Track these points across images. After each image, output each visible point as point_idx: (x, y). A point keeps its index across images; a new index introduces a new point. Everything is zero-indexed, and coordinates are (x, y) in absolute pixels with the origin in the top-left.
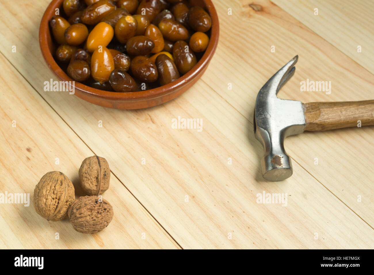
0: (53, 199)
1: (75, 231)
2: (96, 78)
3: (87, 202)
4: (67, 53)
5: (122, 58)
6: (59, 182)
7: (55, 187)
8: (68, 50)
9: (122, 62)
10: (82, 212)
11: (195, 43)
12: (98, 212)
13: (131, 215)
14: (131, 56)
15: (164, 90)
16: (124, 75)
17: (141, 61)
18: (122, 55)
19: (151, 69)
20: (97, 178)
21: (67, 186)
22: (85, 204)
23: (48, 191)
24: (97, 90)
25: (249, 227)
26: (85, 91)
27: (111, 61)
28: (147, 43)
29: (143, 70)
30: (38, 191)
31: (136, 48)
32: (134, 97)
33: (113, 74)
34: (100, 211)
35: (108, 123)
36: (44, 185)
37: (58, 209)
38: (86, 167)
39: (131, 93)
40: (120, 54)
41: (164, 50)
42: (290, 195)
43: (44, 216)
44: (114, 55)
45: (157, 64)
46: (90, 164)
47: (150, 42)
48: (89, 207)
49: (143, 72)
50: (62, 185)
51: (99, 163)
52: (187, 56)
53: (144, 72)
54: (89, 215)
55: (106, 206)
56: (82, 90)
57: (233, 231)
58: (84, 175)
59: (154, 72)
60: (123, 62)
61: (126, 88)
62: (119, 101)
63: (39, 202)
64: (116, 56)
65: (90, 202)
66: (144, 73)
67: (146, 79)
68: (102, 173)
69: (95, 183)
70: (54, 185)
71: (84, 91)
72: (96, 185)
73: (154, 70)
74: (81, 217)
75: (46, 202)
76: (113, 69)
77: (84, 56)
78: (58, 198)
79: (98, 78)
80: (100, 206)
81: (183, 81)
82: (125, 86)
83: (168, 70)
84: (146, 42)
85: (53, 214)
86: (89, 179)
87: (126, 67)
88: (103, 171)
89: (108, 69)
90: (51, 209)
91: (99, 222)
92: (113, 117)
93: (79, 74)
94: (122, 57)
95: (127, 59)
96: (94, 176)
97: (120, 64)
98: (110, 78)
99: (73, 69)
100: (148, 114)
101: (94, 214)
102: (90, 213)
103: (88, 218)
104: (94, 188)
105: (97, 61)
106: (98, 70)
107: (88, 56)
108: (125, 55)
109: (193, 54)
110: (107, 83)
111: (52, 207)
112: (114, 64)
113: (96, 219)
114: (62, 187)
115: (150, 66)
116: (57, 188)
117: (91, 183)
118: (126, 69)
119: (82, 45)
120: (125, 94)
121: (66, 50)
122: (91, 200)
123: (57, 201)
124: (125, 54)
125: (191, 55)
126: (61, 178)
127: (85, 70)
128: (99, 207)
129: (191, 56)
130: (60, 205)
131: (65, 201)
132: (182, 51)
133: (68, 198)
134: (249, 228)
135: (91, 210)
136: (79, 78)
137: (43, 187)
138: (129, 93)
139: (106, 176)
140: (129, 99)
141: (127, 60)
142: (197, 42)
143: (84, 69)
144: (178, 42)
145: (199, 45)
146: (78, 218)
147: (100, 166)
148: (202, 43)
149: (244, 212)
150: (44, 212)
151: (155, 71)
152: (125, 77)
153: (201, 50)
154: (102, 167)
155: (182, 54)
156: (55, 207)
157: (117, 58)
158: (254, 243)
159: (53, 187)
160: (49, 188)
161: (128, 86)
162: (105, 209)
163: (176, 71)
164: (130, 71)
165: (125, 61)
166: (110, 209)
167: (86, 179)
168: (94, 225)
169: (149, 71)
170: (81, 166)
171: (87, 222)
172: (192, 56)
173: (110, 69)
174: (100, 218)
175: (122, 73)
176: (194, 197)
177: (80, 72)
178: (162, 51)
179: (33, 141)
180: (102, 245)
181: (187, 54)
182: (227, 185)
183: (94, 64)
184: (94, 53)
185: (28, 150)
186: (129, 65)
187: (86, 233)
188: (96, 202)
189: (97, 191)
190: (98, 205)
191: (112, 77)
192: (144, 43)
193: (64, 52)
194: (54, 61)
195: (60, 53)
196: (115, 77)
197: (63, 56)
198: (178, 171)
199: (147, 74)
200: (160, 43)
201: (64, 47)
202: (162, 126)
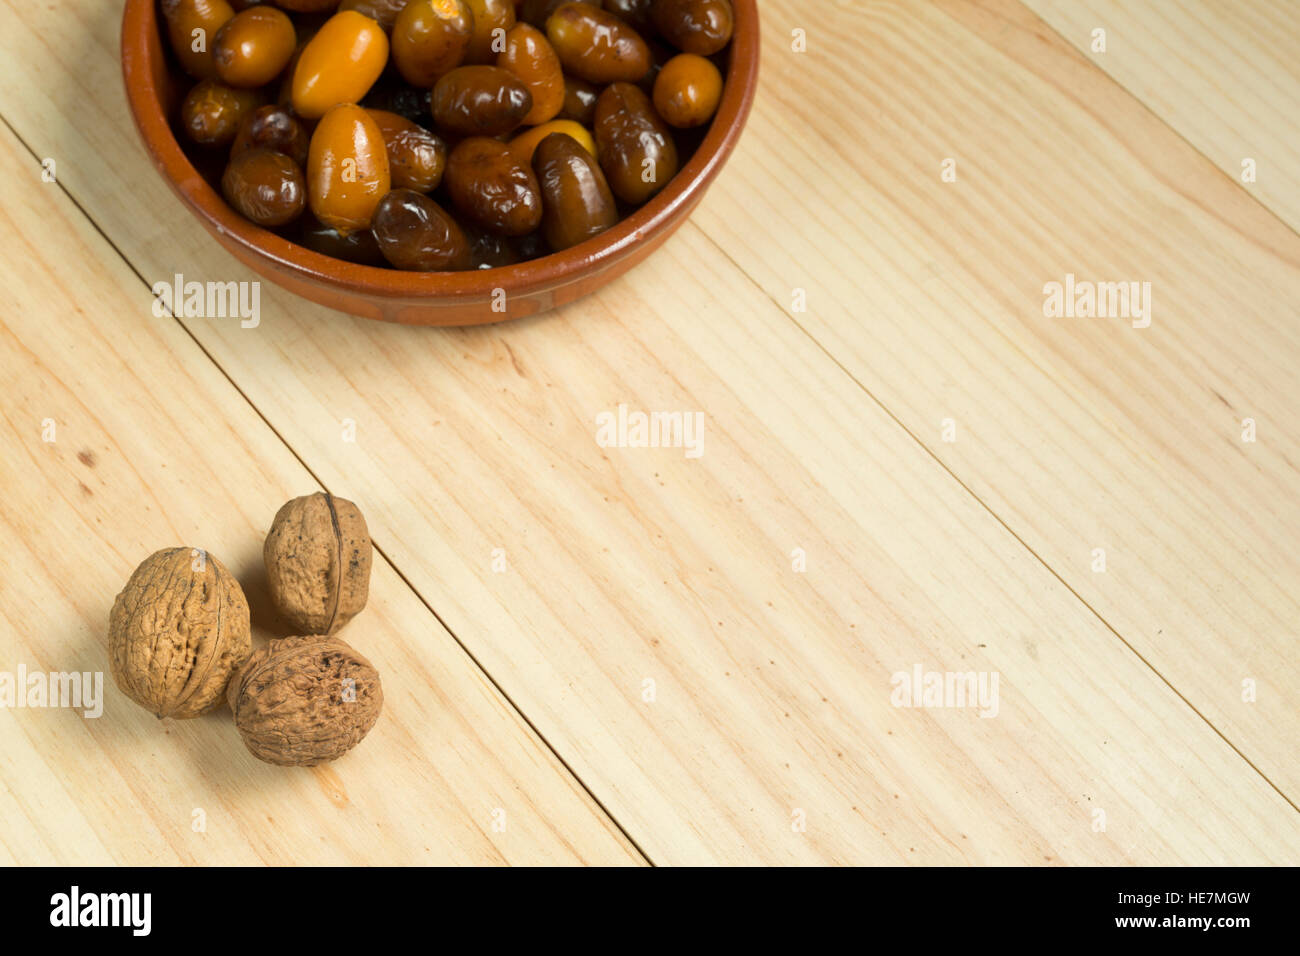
0: (179, 648)
1: (252, 758)
2: (325, 216)
3: (295, 664)
4: (221, 117)
5: (416, 145)
6: (198, 590)
7: (183, 606)
8: (224, 105)
9: (417, 161)
10: (280, 699)
11: (673, 97)
12: (332, 698)
14: (450, 137)
15: (563, 267)
16: (424, 212)
17: (483, 160)
18: (415, 135)
19: (520, 190)
20: (327, 575)
21: (224, 602)
22: (287, 669)
23: (160, 622)
24: (328, 260)
25: (842, 751)
26: (288, 263)
27: (379, 160)
28: (506, 95)
29: (489, 194)
30: (125, 618)
31: (467, 111)
32: (459, 292)
33: (387, 207)
34: (339, 694)
35: (365, 368)
36: (145, 598)
37: (194, 683)
38: (288, 535)
39: (446, 274)
40: (411, 130)
41: (564, 115)
42: (983, 646)
43: (144, 702)
44: (388, 137)
45: (538, 167)
46: (302, 523)
47: (517, 93)
48: (300, 680)
49: (489, 197)
50: (206, 600)
51: (335, 522)
52: (644, 144)
53: (492, 201)
54: (302, 709)
56: (276, 258)
57: (787, 766)
58: (283, 561)
59: (528, 201)
60: (420, 158)
61: (429, 257)
62: (404, 303)
63: (130, 657)
64: (397, 137)
65: (304, 661)
66: (495, 204)
67: (499, 224)
68: (346, 559)
69: (320, 592)
70: (179, 601)
71: (283, 261)
72: (324, 600)
73: (529, 193)
74: (275, 715)
75: (153, 657)
76: (385, 190)
77: (284, 134)
78: (194, 645)
79: (333, 218)
80: (337, 675)
81: (631, 238)
82: (428, 249)
83: (580, 192)
84: (502, 90)
85: (177, 697)
86: (299, 578)
87: (429, 178)
88: (347, 549)
89: (369, 187)
90: (169, 682)
91: (337, 731)
92: (382, 349)
93: (268, 204)
94: (416, 141)
95: (435, 147)
96: (316, 569)
97: (410, 168)
98: (375, 216)
99: (244, 184)
100: (503, 342)
101: (320, 704)
102: (303, 703)
103: (298, 717)
104: (318, 608)
105: (329, 156)
106: (331, 190)
107: (295, 132)
108: (427, 135)
109: (664, 137)
110: (363, 233)
111: (172, 675)
112: (387, 167)
113: (327, 722)
114: (209, 606)
115: (518, 177)
116: (190, 610)
117: (307, 590)
118: (429, 183)
119: (275, 87)
120: (424, 276)
121: (216, 104)
122: (307, 653)
123: (192, 655)
124: (428, 130)
125: (659, 137)
126: (203, 574)
127: (288, 188)
128: (336, 680)
129: (657, 142)
130: (201, 669)
131: (218, 654)
132: (626, 123)
133: (229, 643)
134: (840, 755)
135: (309, 691)
136: (265, 216)
137: (141, 606)
138: (439, 274)
139: (359, 568)
140: (443, 295)
141: (433, 152)
142: (680, 94)
143: (284, 186)
144: (614, 88)
145: (688, 105)
146: (262, 719)
147: (338, 533)
148: (697, 100)
149: (824, 700)
150: (146, 693)
151: (533, 198)
152: (430, 221)
153: (693, 121)
154: (344, 537)
155: (628, 134)
156: (185, 674)
157: (400, 146)
158: (854, 809)
159: (178, 609)
160: (162, 612)
161: (437, 251)
162: (358, 686)
163: (603, 198)
164: (443, 194)
165: (425, 155)
166: (371, 686)
167: (288, 576)
168: (317, 741)
169: (513, 195)
170: (272, 531)
171: (295, 732)
172: (662, 143)
173: (376, 186)
174: (340, 717)
175: (417, 204)
176: (656, 642)
177: (270, 194)
178: (557, 117)
179: (101, 427)
180: (343, 803)
181: (645, 136)
182: (770, 604)
183: (319, 168)
184: (320, 127)
185: (86, 459)
186: (440, 171)
187: (289, 764)
188: (326, 661)
189: (326, 618)
190: (330, 672)
191: (382, 218)
192: (496, 95)
193: (213, 113)
194: (178, 149)
195: (196, 115)
196: (393, 220)
197: (206, 128)
198: (605, 550)
199: (504, 209)
200: (551, 89)
201: (210, 94)
202: (549, 385)
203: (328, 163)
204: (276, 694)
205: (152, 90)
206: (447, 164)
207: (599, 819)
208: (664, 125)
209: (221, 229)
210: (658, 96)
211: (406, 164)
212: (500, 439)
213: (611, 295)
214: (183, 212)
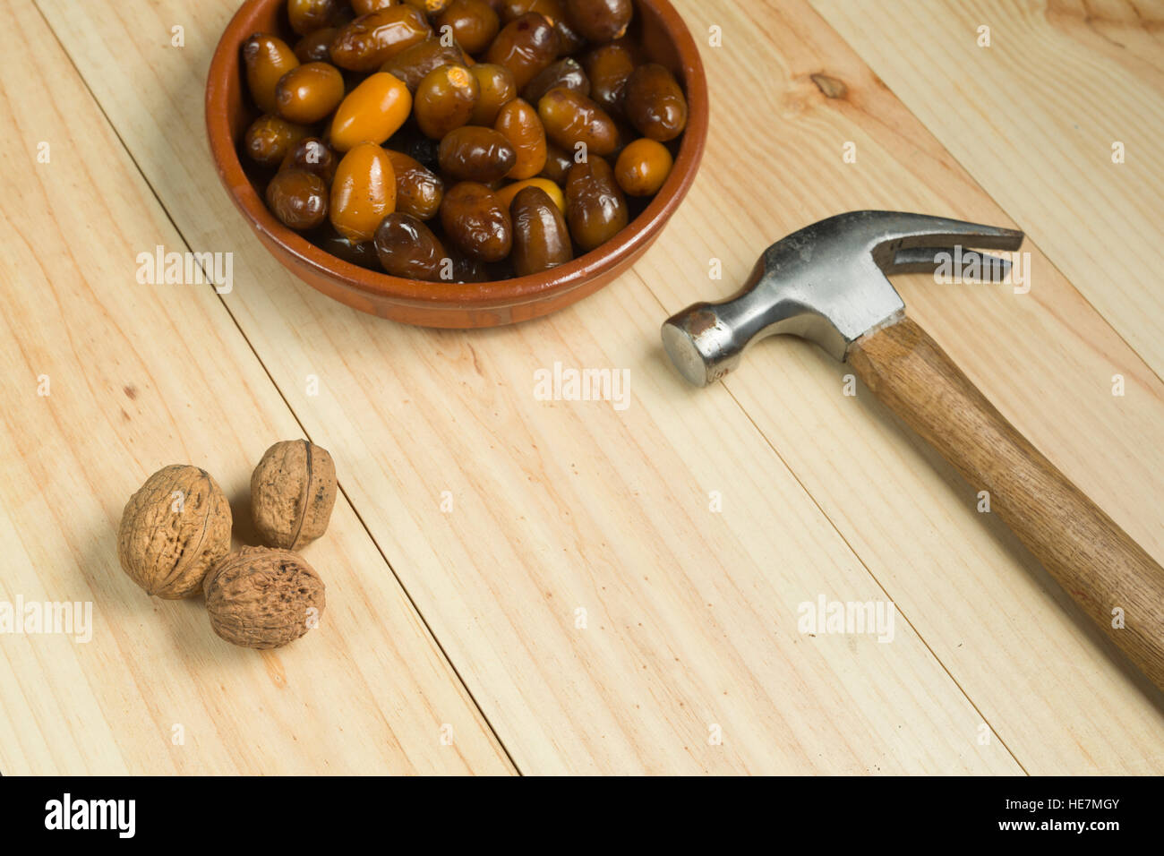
0: (171, 540)
1: (214, 635)
2: (341, 226)
3: (258, 565)
4: (275, 142)
5: (420, 182)
6: (194, 497)
8: (278, 134)
9: (419, 194)
10: (241, 590)
11: (629, 169)
12: (283, 596)
13: (374, 616)
14: (449, 179)
15: (519, 290)
16: (415, 231)
17: (471, 199)
18: (421, 174)
19: (496, 226)
20: (297, 503)
21: (212, 511)
22: (251, 568)
23: (160, 518)
25: (684, 702)
26: (305, 259)
27: (388, 188)
28: (496, 151)
29: (470, 225)
30: (134, 512)
31: (464, 161)
32: (434, 298)
33: (388, 225)
34: (289, 594)
35: (357, 352)
36: (152, 499)
37: (179, 570)
38: (271, 467)
39: (427, 283)
40: (418, 170)
41: (543, 174)
42: (813, 636)
43: (139, 580)
44: (397, 170)
45: (513, 213)
46: (284, 460)
47: (504, 150)
48: (259, 577)
49: (470, 229)
50: (198, 507)
51: (309, 463)
52: (602, 204)
53: (473, 231)
54: (258, 601)
55: (306, 584)
56: (297, 254)
57: (638, 707)
58: (264, 488)
59: (500, 235)
60: (422, 191)
61: (416, 268)
62: (392, 301)
63: (133, 542)
64: (407, 174)
65: (266, 564)
66: (474, 235)
67: (476, 251)
68: (313, 492)
69: (289, 516)
71: (302, 257)
72: (291, 522)
73: (502, 229)
74: (235, 603)
75: (150, 545)
76: (391, 210)
77: (319, 161)
78: (183, 540)
80: (290, 580)
81: (577, 274)
82: (415, 262)
83: (544, 235)
84: (492, 147)
85: (165, 579)
86: (274, 502)
87: (427, 208)
88: (315, 484)
89: (377, 208)
90: (159, 566)
91: (282, 622)
93: (296, 211)
94: (420, 179)
95: (436, 185)
96: (288, 496)
97: (413, 198)
98: (377, 230)
99: (281, 194)
100: (469, 346)
101: (272, 599)
102: (259, 595)
103: (253, 606)
104: (285, 528)
105: (350, 181)
106: (349, 207)
107: (329, 160)
108: (430, 175)
109: (618, 201)
110: (367, 244)
111: (163, 560)
112: (395, 195)
113: (275, 614)
114: (199, 512)
115: (494, 216)
116: (184, 511)
117: (279, 512)
118: (427, 212)
119: (320, 126)
120: (411, 283)
121: (273, 132)
122: (270, 559)
123: (180, 547)
124: (432, 171)
125: (614, 200)
126: (200, 486)
127: (314, 201)
128: (288, 583)
129: (613, 204)
130: (185, 559)
131: (201, 550)
132: (589, 186)
133: (211, 543)
134: (681, 704)
135: (265, 587)
136: (293, 221)
137: (147, 502)
138: (423, 282)
139: (321, 501)
140: (422, 299)
141: (433, 189)
142: (634, 169)
143: (311, 198)
145: (639, 177)
146: (225, 603)
147: (310, 472)
148: (647, 174)
149: (677, 660)
150: (141, 572)
151: (505, 234)
152: (420, 239)
153: (642, 191)
154: (314, 475)
155: (590, 195)
156: (172, 562)
157: (407, 180)
158: (686, 748)
159: (175, 510)
160: (163, 511)
161: (422, 264)
162: (303, 591)
163: (562, 241)
164: (436, 222)
165: (427, 190)
166: (315, 592)
167: (266, 500)
168: (266, 628)
169: (489, 229)
170: (261, 463)
171: (249, 617)
172: (617, 206)
173: (383, 207)
174: (285, 613)
175: (411, 225)
176: (550, 595)
177: (300, 204)
178: (538, 176)
179: (146, 369)
180: (282, 685)
181: (603, 198)
182: (646, 579)
183: (341, 188)
184: (347, 157)
185: (130, 392)
186: (437, 204)
187: (242, 644)
188: (283, 568)
189: (290, 537)
190: (285, 577)
191: (382, 233)
192: (487, 151)
193: (269, 139)
195: (256, 138)
196: (390, 235)
197: (262, 150)
198: (522, 518)
199: (481, 239)
200: (535, 153)
201: (269, 124)
202: (500, 384)
203: (347, 185)
204: (238, 585)
206: (442, 200)
207: (481, 726)
208: (619, 191)
209: (259, 226)
210: (618, 169)
211: (411, 195)
212: (454, 420)
213: (562, 321)
214: (236, 215)
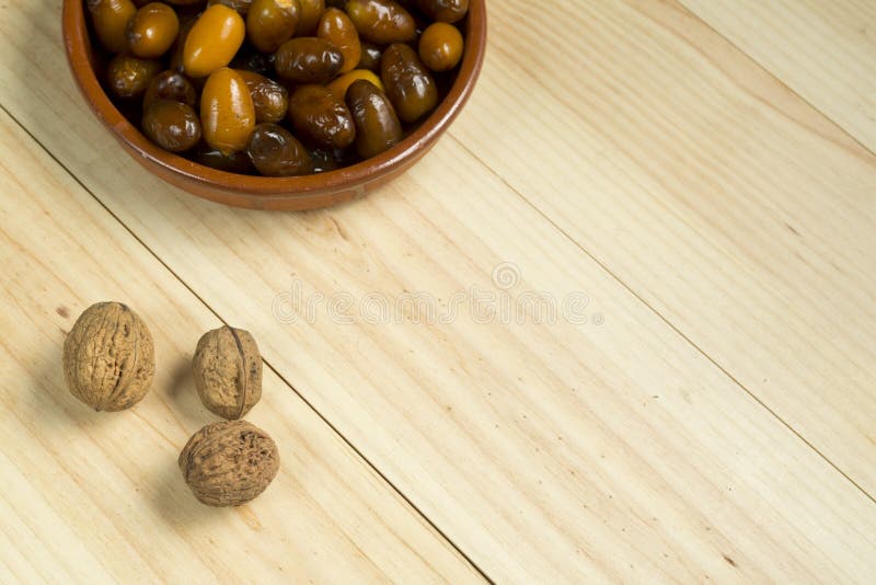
0: (110, 366)
1: (199, 503)
2: (213, 143)
3: (225, 440)
4: (135, 79)
5: (270, 93)
6: (122, 328)
7: (113, 339)
8: (137, 72)
9: (270, 103)
10: (217, 464)
11: (434, 52)
12: (250, 461)
13: (314, 454)
14: (290, 85)
16: (282, 138)
17: (314, 101)
18: (269, 86)
19: (341, 119)
20: (237, 380)
22: (220, 445)
23: (98, 349)
24: (219, 172)
28: (327, 56)
29: (320, 123)
30: (75, 347)
31: (301, 68)
33: (257, 136)
34: (254, 458)
35: (242, 241)
36: (88, 334)
37: (120, 388)
38: (209, 356)
41: (361, 66)
42: (656, 397)
43: (88, 401)
44: (251, 88)
45: (350, 106)
46: (218, 347)
47: (335, 55)
48: (229, 451)
49: (321, 125)
50: (127, 335)
51: (239, 346)
52: (416, 82)
53: (323, 127)
54: (233, 470)
55: (264, 446)
56: (185, 173)
57: (540, 482)
58: (207, 373)
59: (346, 126)
60: (273, 101)
61: (286, 167)
63: (79, 372)
65: (230, 438)
66: (326, 129)
67: (331, 144)
68: (248, 370)
69: (233, 392)
70: (110, 336)
72: (235, 397)
73: (346, 121)
74: (215, 476)
75: (94, 372)
77: (180, 88)
78: (119, 363)
79: (219, 143)
80: (252, 447)
81: (415, 147)
82: (284, 162)
83: (378, 118)
84: (324, 54)
85: (109, 397)
86: (219, 384)
87: (279, 114)
88: (248, 363)
89: (243, 123)
90: (105, 387)
91: (255, 482)
92: (253, 228)
93: (177, 137)
94: (269, 90)
96: (229, 377)
97: (266, 108)
98: (248, 141)
99: (159, 125)
100: (331, 218)
101: (243, 466)
102: (233, 466)
103: (230, 475)
104: (231, 402)
105: (215, 102)
106: (219, 127)
107: (188, 88)
108: (276, 86)
109: (428, 78)
110: (240, 153)
111: (106, 383)
113: (248, 477)
114: (129, 339)
115: (338, 111)
116: (117, 341)
117: (224, 391)
118: (280, 117)
120: (283, 180)
122: (231, 433)
123: (118, 370)
124: (277, 82)
125: (425, 78)
126: (124, 319)
127: (190, 127)
128: (252, 450)
129: (424, 82)
130: (125, 379)
131: (135, 369)
132: (403, 71)
133: (142, 363)
135: (235, 458)
136: (175, 146)
137: (85, 339)
139: (255, 372)
140: (297, 192)
141: (280, 96)
142: (439, 50)
143: (187, 124)
144: (393, 47)
145: (445, 57)
146: (206, 478)
147: (242, 353)
148: (450, 53)
150: (89, 395)
151: (350, 124)
152: (286, 142)
153: (448, 67)
154: (246, 355)
155: (406, 78)
156: (114, 383)
157: (259, 94)
159: (109, 341)
160: (99, 343)
161: (291, 163)
162: (263, 453)
163: (393, 120)
164: (288, 123)
165: (275, 99)
166: (272, 451)
167: (211, 383)
168: (242, 490)
169: (337, 123)
170: (197, 353)
171: (228, 485)
172: (428, 82)
173: (247, 122)
174: (256, 474)
176: (449, 409)
177: (177, 131)
178: (357, 68)
180: (257, 528)
181: (416, 79)
183: (209, 111)
184: (210, 82)
186: (286, 108)
187: (224, 505)
188: (243, 437)
189: (237, 408)
190: (247, 444)
191: (254, 143)
192: (321, 57)
193: (130, 77)
194: (110, 103)
195: (118, 79)
196: (261, 144)
197: (125, 87)
199: (332, 132)
200: (353, 49)
201: (127, 64)
202: (364, 245)
203: (215, 108)
204: (214, 462)
205: (87, 63)
208: (428, 70)
209: (144, 154)
211: (264, 106)
212: (336, 283)
